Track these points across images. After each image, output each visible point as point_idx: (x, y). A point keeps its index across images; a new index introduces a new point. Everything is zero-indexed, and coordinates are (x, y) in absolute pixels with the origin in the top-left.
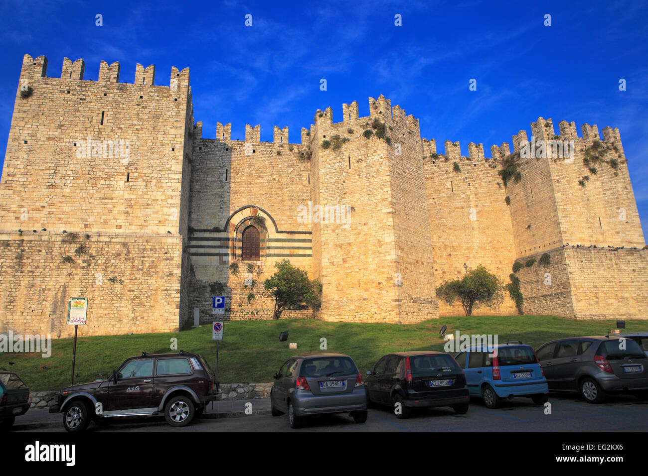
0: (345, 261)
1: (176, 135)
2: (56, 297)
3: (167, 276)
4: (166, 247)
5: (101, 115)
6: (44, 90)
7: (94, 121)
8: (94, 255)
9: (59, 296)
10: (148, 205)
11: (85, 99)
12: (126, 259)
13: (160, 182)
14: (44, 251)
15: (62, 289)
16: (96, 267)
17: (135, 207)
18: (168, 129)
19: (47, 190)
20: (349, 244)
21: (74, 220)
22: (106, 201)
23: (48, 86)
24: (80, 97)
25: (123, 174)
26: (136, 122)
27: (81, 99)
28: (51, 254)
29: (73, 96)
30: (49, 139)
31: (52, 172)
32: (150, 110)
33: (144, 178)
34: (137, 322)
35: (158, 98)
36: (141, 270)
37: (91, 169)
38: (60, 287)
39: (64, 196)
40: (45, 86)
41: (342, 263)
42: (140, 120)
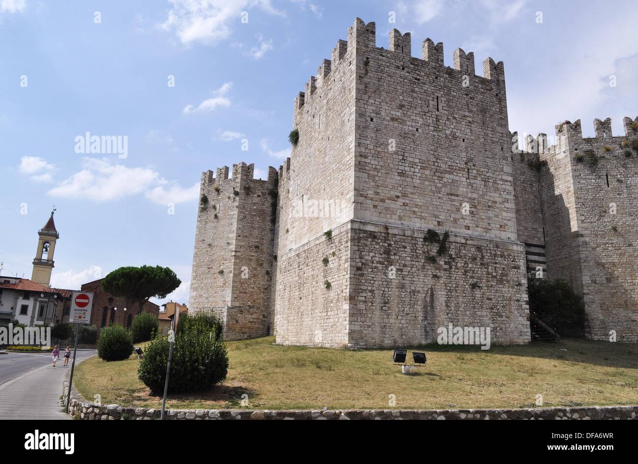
1: (502, 134)
2: (426, 301)
3: (517, 286)
4: (512, 254)
5: (435, 100)
6: (380, 62)
7: (431, 106)
8: (454, 256)
9: (428, 299)
10: (489, 207)
11: (419, 80)
12: (481, 264)
13: (496, 183)
14: (408, 247)
15: (429, 292)
16: (457, 270)
17: (478, 207)
18: (495, 125)
19: (399, 178)
21: (427, 215)
22: (453, 197)
23: (384, 58)
24: (415, 76)
25: (463, 169)
26: (466, 113)
27: (416, 79)
28: (416, 252)
29: (407, 74)
30: (393, 119)
31: (401, 157)
32: (478, 102)
33: (482, 176)
34: (498, 334)
35: (482, 90)
36: (495, 277)
37: (435, 160)
38: (428, 290)
39: (414, 187)
40: (381, 57)
41: (605, 282)
42: (470, 111)
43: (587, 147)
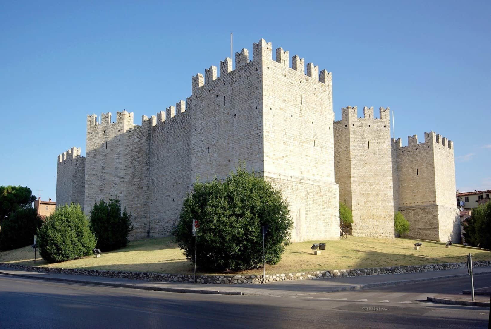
0: (365, 203)
1: (330, 119)
2: (297, 217)
3: (335, 208)
4: (333, 190)
5: (300, 97)
6: (274, 71)
7: (298, 101)
8: (309, 192)
9: (298, 216)
10: (323, 163)
12: (320, 196)
13: (326, 149)
14: (289, 187)
15: (298, 212)
16: (310, 200)
17: (318, 163)
18: (327, 114)
19: (284, 146)
20: (368, 194)
21: (296, 168)
22: (308, 157)
23: (276, 68)
24: (291, 81)
25: (311, 141)
26: (314, 106)
27: (291, 83)
28: (293, 190)
29: (287, 80)
30: (281, 109)
31: (284, 133)
32: (319, 99)
33: (321, 145)
35: (321, 91)
36: (326, 203)
37: (299, 135)
38: (298, 211)
39: (291, 151)
40: (274, 67)
41: (363, 204)
42: (316, 105)
43: (359, 124)
